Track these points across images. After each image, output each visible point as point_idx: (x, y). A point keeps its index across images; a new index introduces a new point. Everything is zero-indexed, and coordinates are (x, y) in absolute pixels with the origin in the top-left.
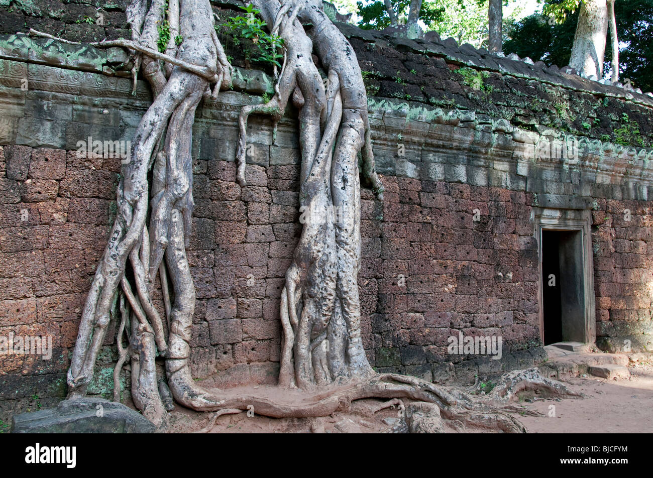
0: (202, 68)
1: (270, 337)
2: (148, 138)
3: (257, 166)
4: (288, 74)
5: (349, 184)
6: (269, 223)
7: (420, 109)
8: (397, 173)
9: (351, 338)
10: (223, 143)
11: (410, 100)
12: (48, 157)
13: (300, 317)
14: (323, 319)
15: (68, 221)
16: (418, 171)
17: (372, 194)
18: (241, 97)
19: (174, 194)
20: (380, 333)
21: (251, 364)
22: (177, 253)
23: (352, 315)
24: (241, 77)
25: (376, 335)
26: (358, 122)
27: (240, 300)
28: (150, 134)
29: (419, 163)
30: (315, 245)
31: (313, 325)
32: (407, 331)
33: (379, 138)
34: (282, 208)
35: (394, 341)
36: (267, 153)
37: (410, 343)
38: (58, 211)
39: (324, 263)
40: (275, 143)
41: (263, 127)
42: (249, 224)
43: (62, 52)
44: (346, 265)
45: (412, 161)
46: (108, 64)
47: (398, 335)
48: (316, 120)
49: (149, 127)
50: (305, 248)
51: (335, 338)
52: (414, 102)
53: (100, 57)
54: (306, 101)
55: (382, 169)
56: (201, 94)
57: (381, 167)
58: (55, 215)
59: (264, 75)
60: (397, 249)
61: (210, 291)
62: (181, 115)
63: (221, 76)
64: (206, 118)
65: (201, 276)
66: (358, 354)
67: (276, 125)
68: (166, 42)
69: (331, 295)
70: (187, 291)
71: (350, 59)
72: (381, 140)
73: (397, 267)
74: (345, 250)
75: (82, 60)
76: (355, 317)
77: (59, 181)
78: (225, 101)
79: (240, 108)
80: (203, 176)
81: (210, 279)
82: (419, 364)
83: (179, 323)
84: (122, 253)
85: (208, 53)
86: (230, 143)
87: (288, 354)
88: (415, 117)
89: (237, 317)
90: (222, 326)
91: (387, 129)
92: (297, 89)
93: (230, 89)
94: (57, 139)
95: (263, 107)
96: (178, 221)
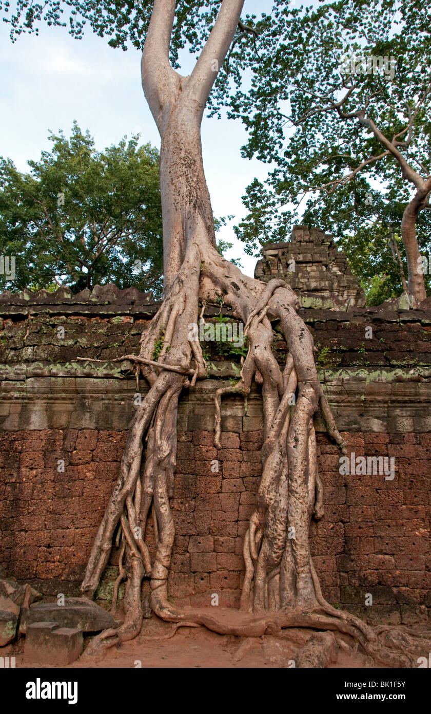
0: (177, 367)
1: (240, 569)
2: (141, 419)
3: (231, 433)
4: (247, 363)
5: (300, 443)
6: (240, 477)
7: (378, 372)
8: (363, 429)
9: (298, 574)
10: (205, 418)
11: (369, 366)
12: (86, 435)
13: (258, 553)
14: (274, 555)
15: (95, 478)
16: (385, 426)
17: (336, 449)
18: (216, 383)
19: (157, 457)
20: (347, 572)
21: (224, 590)
22: (160, 500)
23: (298, 553)
24: (215, 368)
25: (342, 574)
26: (309, 391)
27: (216, 537)
28: (142, 417)
29: (385, 419)
30: (267, 494)
31: (267, 559)
32: (375, 571)
33: (342, 401)
34: (251, 465)
35: (360, 580)
36: (240, 423)
37: (379, 583)
38: (89, 471)
39: (276, 508)
40: (247, 415)
41: (236, 403)
42: (224, 478)
43: (94, 369)
44: (294, 511)
45: (378, 418)
46: (121, 372)
47: (364, 575)
48: (273, 394)
49: (142, 411)
50: (260, 497)
51: (285, 572)
52: (372, 367)
53: (116, 368)
54: (264, 380)
55: (347, 427)
56: (180, 385)
57: (346, 425)
58: (87, 474)
59: (233, 365)
60: (362, 496)
61: (191, 530)
62: (164, 401)
63: (197, 370)
64: (192, 400)
65: (183, 518)
66: (304, 588)
67: (246, 401)
68: (159, 352)
69: (280, 535)
70: (167, 528)
71: (301, 342)
72: (345, 402)
73: (363, 512)
74: (295, 498)
75: (105, 372)
76: (301, 555)
77: (92, 451)
78: (204, 387)
79: (214, 391)
80: (189, 443)
81: (191, 520)
82: (387, 604)
83: (160, 552)
84: (119, 499)
85: (183, 356)
86: (210, 417)
87: (247, 584)
88: (375, 379)
89: (214, 551)
90: (200, 558)
91: (349, 393)
92: (257, 371)
93: (207, 378)
94: (93, 424)
95: (231, 389)
96: (162, 477)
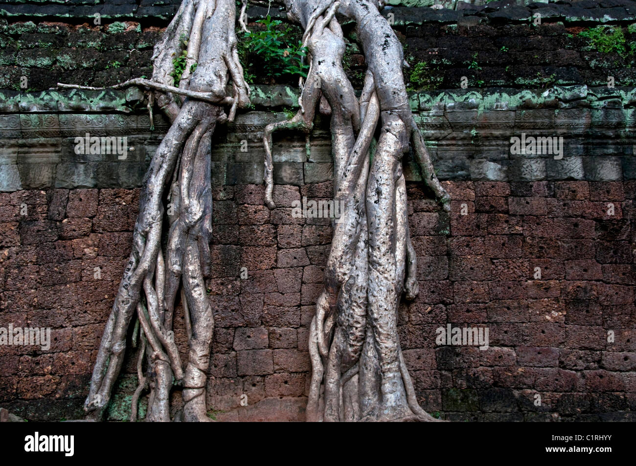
0: (208, 93)
1: (305, 369)
2: (159, 170)
3: (288, 186)
4: (309, 85)
5: (383, 196)
6: (302, 246)
7: (496, 95)
8: (473, 176)
9: (383, 373)
10: (251, 166)
11: (483, 86)
12: (82, 196)
13: (329, 347)
14: (350, 349)
15: (98, 255)
16: (505, 172)
17: (434, 205)
18: (265, 116)
19: (185, 222)
20: (450, 370)
21: (283, 398)
22: (191, 281)
23: (383, 345)
24: (262, 95)
25: (443, 372)
26: (397, 124)
27: (271, 329)
28: (161, 167)
29: (505, 162)
30: (340, 268)
31: (341, 355)
32: (490, 369)
33: (444, 138)
34: (316, 229)
35: (468, 381)
36: (301, 171)
37: (495, 384)
38: (88, 246)
39: (351, 286)
40: (310, 160)
41: (295, 144)
42: (279, 249)
43: (84, 100)
44: (377, 289)
45: (494, 161)
46: (127, 104)
47: (474, 374)
48: (346, 130)
49: (160, 159)
50: (330, 271)
51: (365, 371)
52: (487, 88)
53: (118, 99)
54: (332, 110)
55: (451, 174)
56: (213, 119)
57: (448, 171)
58: (86, 250)
59: (288, 90)
60: (472, 268)
61: (236, 319)
62: (192, 143)
63: (237, 98)
64: (231, 142)
65: (225, 304)
66: (392, 392)
67: (308, 140)
68: (180, 73)
69: (358, 322)
70: (202, 319)
71: (385, 54)
72: (448, 140)
73: (472, 290)
74: (378, 271)
75: (102, 104)
76: (386, 347)
77: (91, 218)
78: (248, 122)
79: (262, 127)
80: (229, 202)
81: (236, 307)
82: (506, 412)
83: (194, 351)
84: (133, 282)
85: (215, 78)
86: (258, 165)
87: (314, 389)
88: (492, 106)
89: (270, 347)
90: (250, 356)
91: (454, 126)
92: (323, 98)
93: (250, 109)
94: (89, 180)
95: (287, 124)
96: (192, 250)
